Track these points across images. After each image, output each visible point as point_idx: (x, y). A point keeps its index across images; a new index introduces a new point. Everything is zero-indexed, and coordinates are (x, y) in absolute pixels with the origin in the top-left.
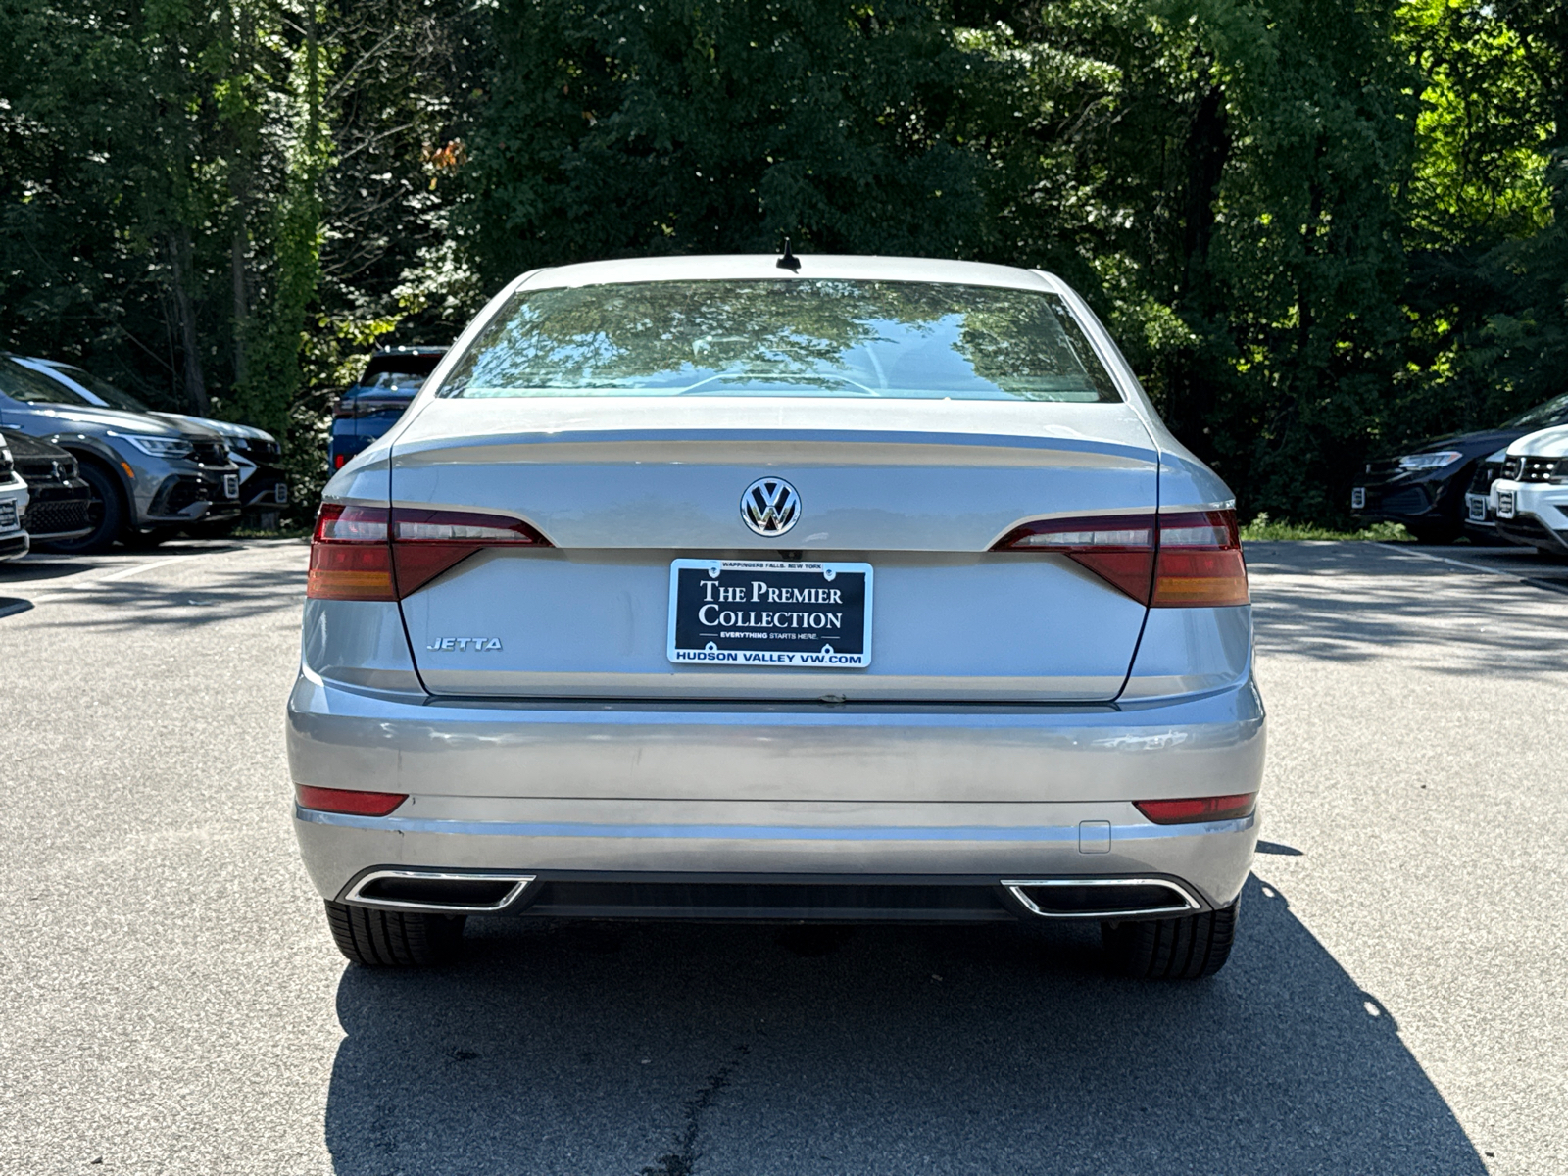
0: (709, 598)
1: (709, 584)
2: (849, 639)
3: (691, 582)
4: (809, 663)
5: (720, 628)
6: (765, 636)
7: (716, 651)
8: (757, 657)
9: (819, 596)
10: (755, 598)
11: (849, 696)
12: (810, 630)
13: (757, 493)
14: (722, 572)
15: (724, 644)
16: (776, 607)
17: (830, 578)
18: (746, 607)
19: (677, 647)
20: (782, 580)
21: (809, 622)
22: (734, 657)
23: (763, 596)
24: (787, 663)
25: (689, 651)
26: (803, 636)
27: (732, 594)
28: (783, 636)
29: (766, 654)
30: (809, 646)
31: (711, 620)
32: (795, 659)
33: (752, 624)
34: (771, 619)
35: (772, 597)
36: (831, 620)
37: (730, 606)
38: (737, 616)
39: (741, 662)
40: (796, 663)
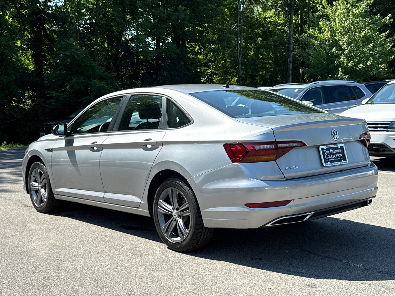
0: (325, 153)
1: (325, 151)
2: (344, 158)
3: (323, 150)
4: (341, 164)
5: (328, 159)
6: (334, 159)
7: (330, 163)
8: (335, 164)
9: (337, 151)
10: (331, 153)
11: (345, 169)
12: (339, 158)
13: (333, 132)
14: (326, 148)
16: (334, 154)
17: (339, 147)
18: (330, 154)
19: (325, 163)
20: (333, 149)
21: (338, 156)
22: (332, 164)
23: (332, 152)
24: (338, 164)
25: (327, 164)
26: (338, 159)
27: (328, 152)
28: (336, 159)
29: (336, 163)
30: (340, 161)
31: (327, 157)
32: (339, 163)
33: (332, 158)
34: (334, 156)
35: (333, 152)
36: (341, 155)
37: (328, 154)
38: (330, 156)
39: (333, 165)
40: (340, 164)
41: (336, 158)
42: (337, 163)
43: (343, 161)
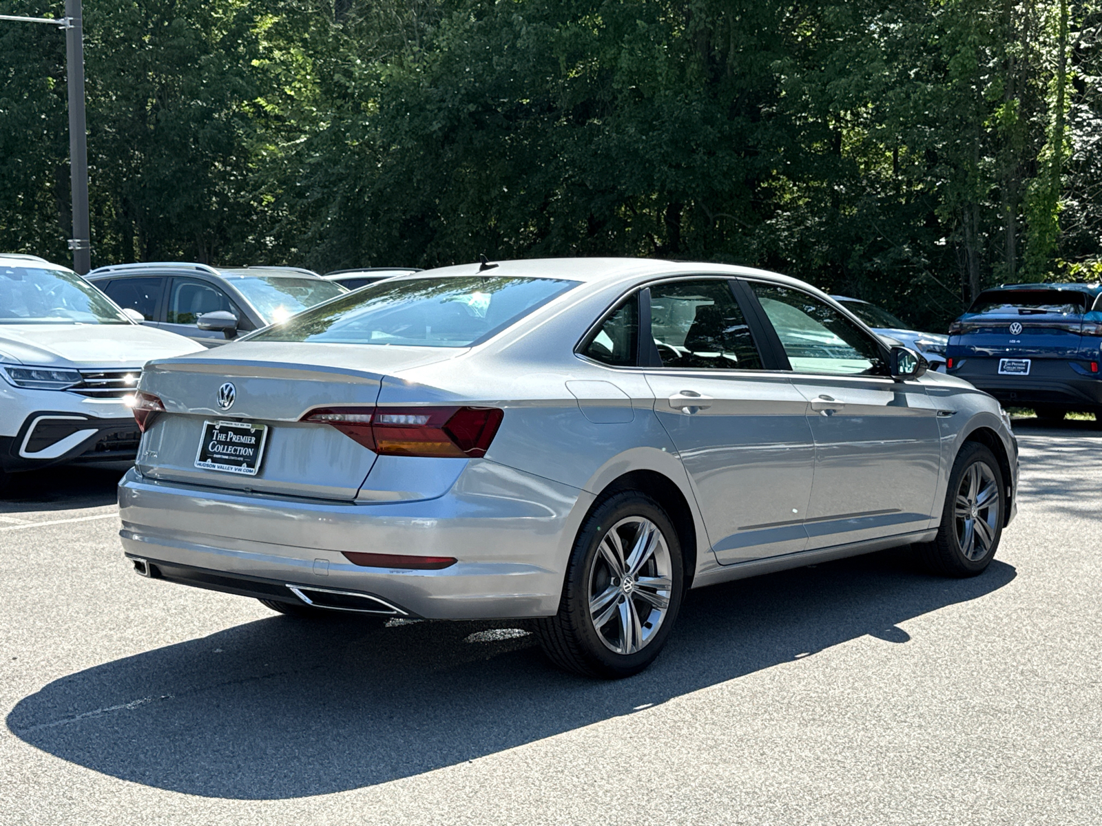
0: (214, 438)
1: (216, 432)
2: (252, 460)
3: (210, 429)
4: (237, 472)
5: (215, 453)
6: (227, 457)
7: (210, 463)
8: (221, 467)
9: (244, 440)
10: (228, 440)
11: (255, 489)
12: (242, 456)
14: (222, 427)
15: (214, 461)
16: (234, 444)
17: (253, 432)
18: (224, 443)
19: (200, 460)
20: (237, 431)
21: (243, 452)
22: (214, 466)
23: (231, 439)
24: (230, 471)
25: (202, 463)
26: (239, 459)
27: (222, 437)
28: (233, 458)
29: (225, 466)
30: (239, 464)
31: (212, 449)
32: (233, 469)
33: (225, 452)
34: (231, 449)
35: (234, 439)
36: (250, 452)
37: (220, 442)
38: (221, 448)
39: (216, 469)
40: (233, 471)
41: (236, 455)
42: (227, 466)
43: (244, 466)
